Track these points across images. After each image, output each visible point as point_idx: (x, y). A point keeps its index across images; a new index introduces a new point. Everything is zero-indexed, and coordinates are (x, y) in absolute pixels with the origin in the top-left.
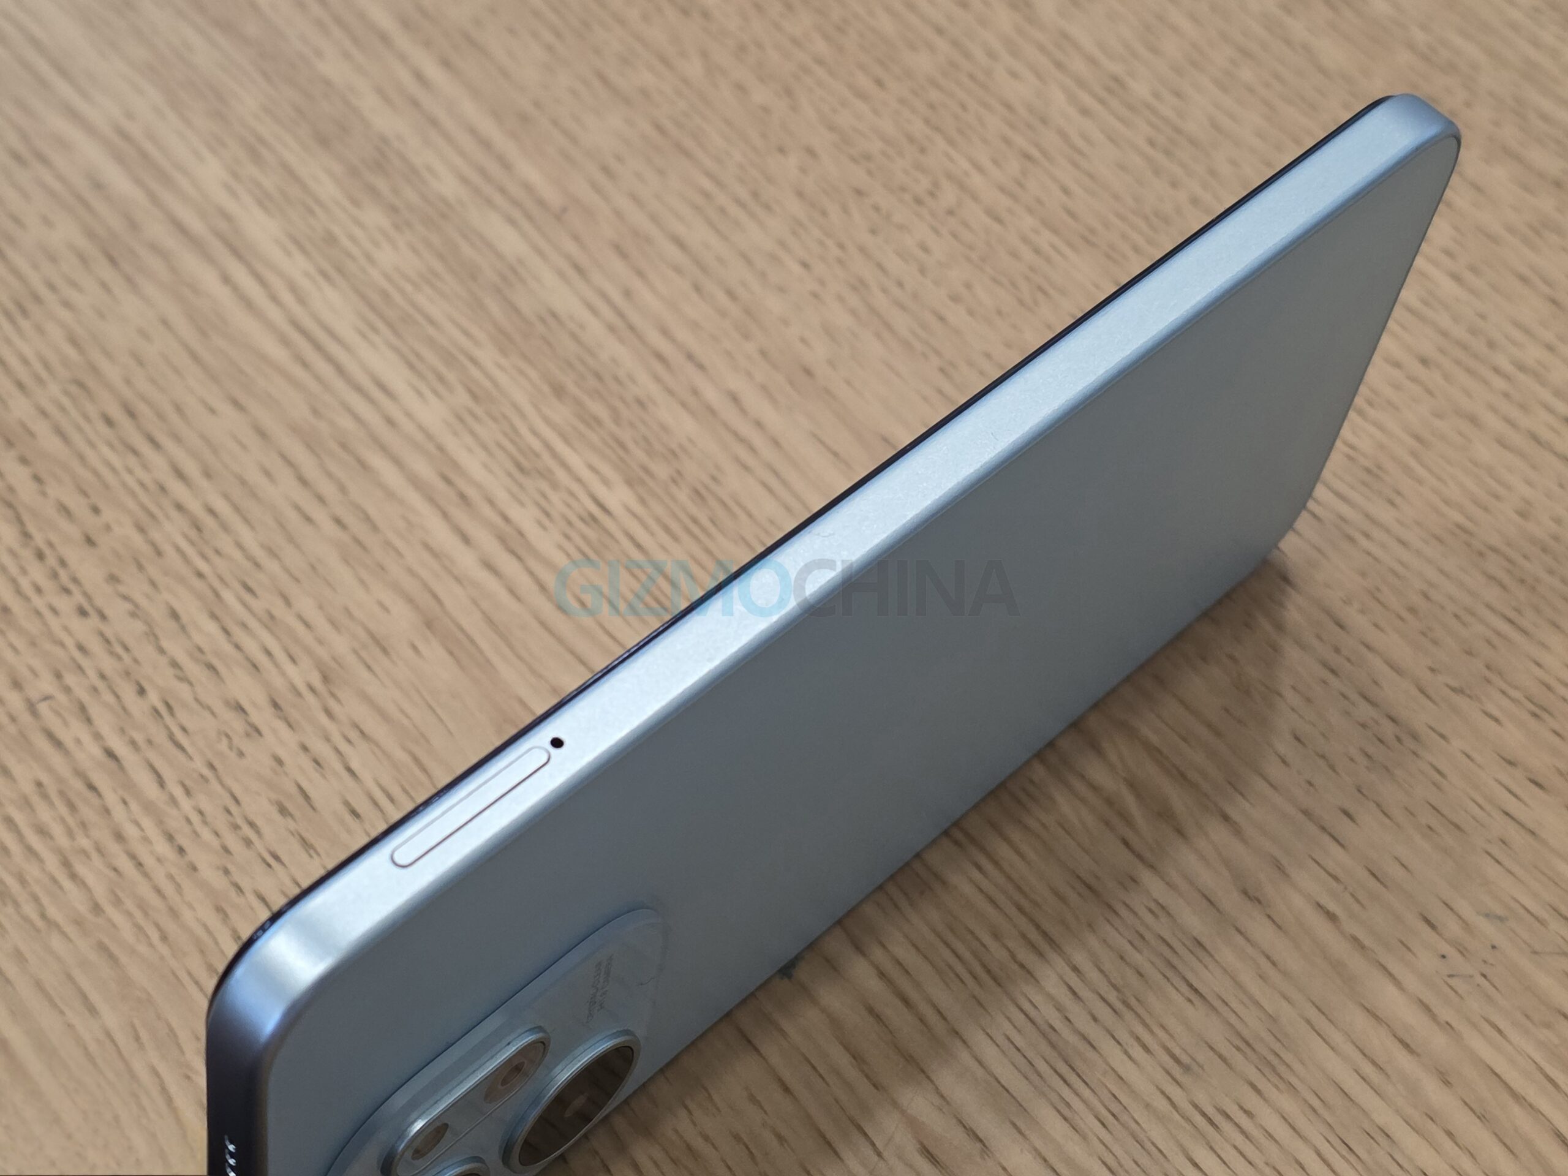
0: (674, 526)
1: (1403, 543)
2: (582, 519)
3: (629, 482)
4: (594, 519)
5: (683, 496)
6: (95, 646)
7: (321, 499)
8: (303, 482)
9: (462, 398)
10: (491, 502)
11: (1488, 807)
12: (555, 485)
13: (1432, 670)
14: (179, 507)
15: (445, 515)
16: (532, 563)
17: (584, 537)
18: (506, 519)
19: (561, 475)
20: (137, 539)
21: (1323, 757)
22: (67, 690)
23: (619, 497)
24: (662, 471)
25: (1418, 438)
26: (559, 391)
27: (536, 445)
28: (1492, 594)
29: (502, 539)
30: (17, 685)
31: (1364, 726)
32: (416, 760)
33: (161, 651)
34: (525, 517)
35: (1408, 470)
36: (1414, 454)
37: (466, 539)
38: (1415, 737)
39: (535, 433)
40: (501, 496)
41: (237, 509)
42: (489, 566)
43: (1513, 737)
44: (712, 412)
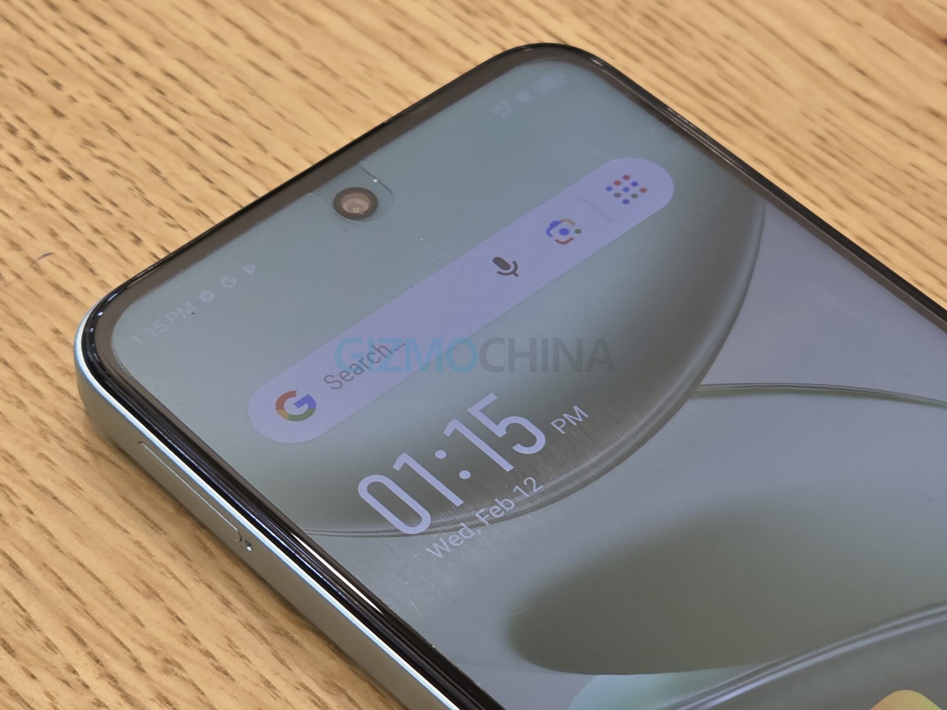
6: (84, 204)
7: (274, 54)
8: (255, 41)
14: (137, 75)
20: (103, 106)
22: (65, 246)
30: (15, 246)
33: (149, 203)
41: (194, 71)
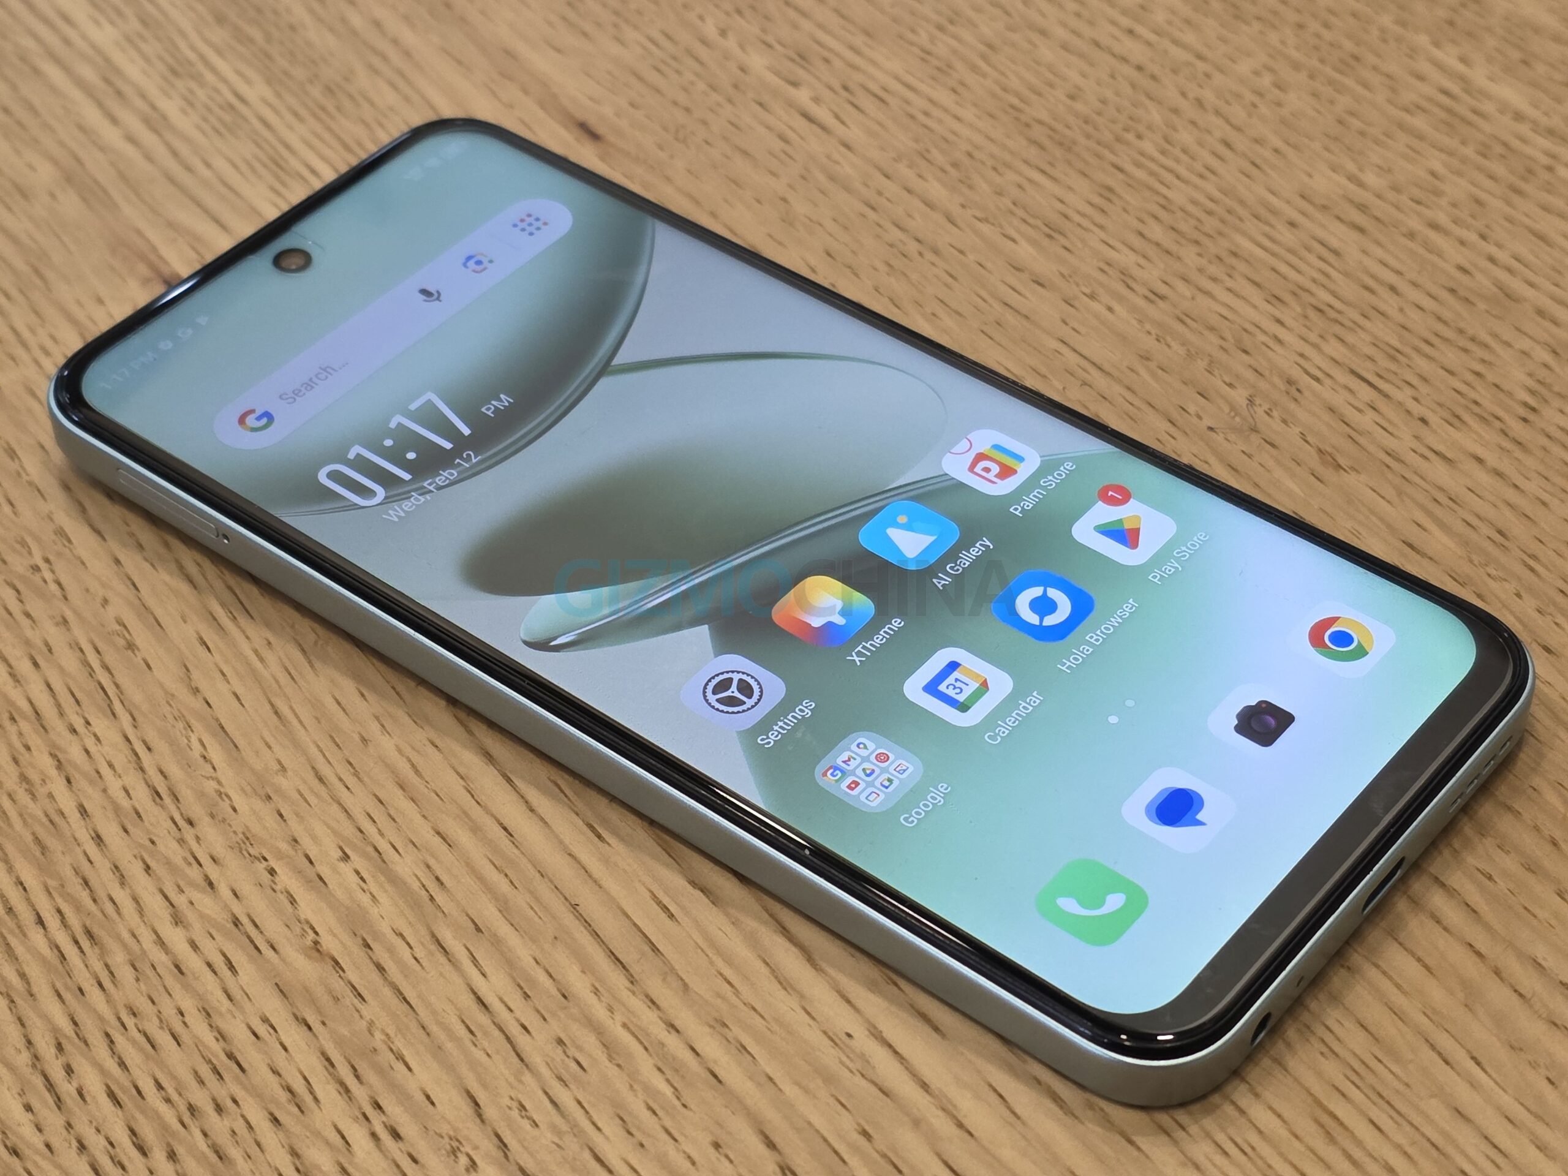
0: (302, 112)
1: (957, 118)
2: (221, 107)
3: (269, 82)
4: (232, 107)
5: (316, 92)
9: (135, 25)
10: (143, 96)
11: (990, 300)
12: (202, 84)
13: (963, 206)
15: (100, 105)
16: (169, 136)
17: (220, 120)
18: (154, 107)
19: (210, 77)
21: (850, 267)
23: (256, 91)
24: (299, 73)
25: (990, 46)
26: (221, 19)
27: (192, 56)
28: (1033, 153)
29: (147, 121)
31: (891, 246)
32: (36, 271)
34: (171, 107)
35: (974, 68)
36: (983, 57)
37: (114, 121)
38: (936, 252)
39: (193, 48)
40: (153, 92)
42: (131, 139)
43: (1025, 251)
44: (354, 33)
